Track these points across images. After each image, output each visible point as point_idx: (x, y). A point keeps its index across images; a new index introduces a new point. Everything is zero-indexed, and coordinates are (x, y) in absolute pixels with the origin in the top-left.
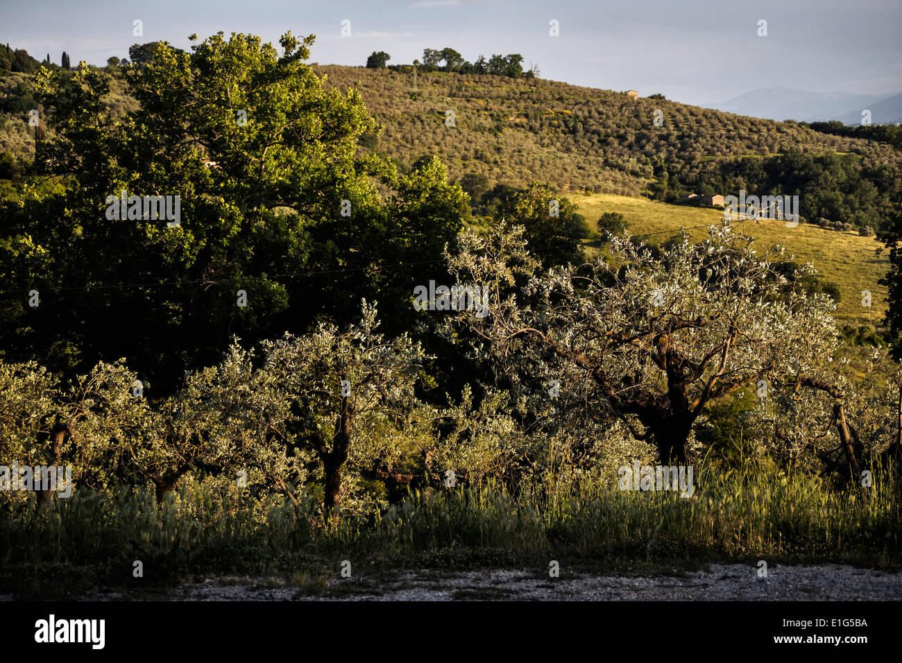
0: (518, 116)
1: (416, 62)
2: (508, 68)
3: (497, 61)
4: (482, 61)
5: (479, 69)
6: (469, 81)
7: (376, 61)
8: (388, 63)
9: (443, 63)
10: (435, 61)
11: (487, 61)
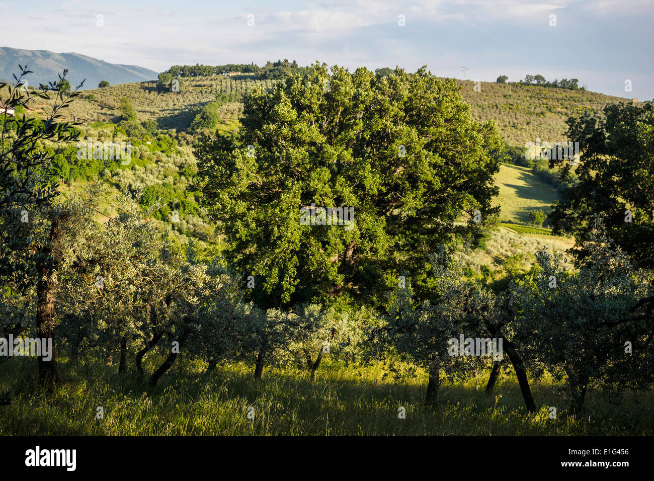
0: (562, 108)
1: (521, 81)
2: (570, 86)
3: (564, 82)
4: (556, 82)
5: (555, 85)
6: (545, 91)
7: (501, 80)
8: (507, 81)
9: (535, 82)
10: (531, 81)
11: (559, 81)
